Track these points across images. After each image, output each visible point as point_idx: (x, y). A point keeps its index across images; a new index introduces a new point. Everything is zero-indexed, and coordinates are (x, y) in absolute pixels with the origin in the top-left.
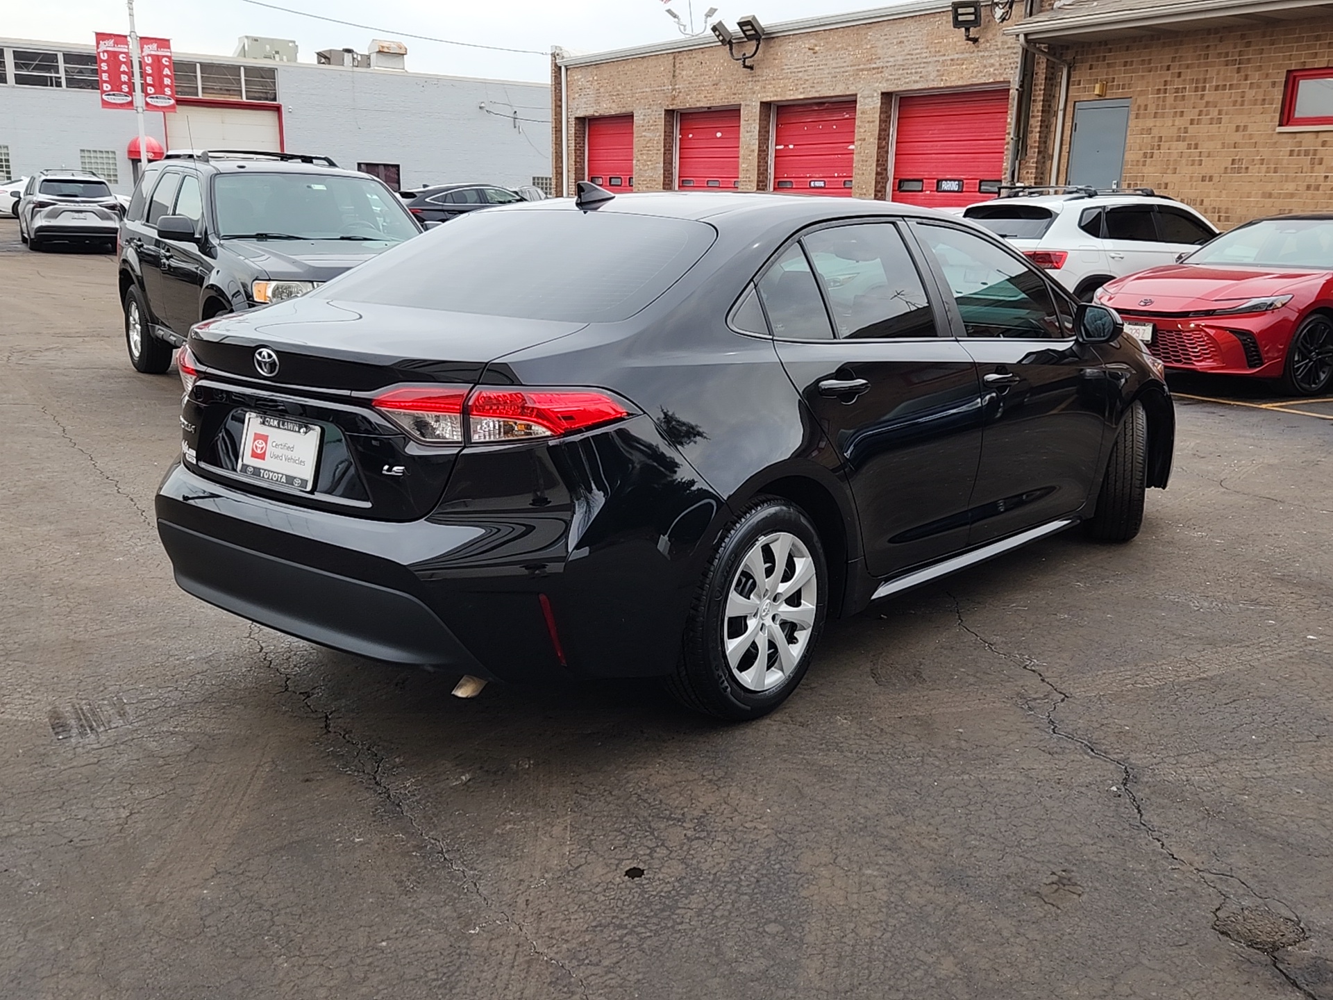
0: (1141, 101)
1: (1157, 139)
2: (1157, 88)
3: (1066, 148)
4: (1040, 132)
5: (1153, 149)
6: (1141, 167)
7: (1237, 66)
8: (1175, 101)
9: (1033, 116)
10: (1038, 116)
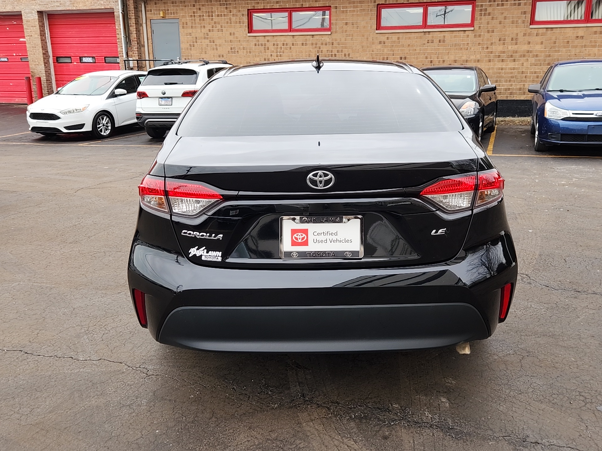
0: (183, 20)
1: (195, 38)
2: (190, 14)
3: (150, 41)
4: (136, 34)
5: (194, 43)
6: (190, 51)
7: (225, 6)
8: (200, 21)
9: (131, 26)
10: (134, 26)
